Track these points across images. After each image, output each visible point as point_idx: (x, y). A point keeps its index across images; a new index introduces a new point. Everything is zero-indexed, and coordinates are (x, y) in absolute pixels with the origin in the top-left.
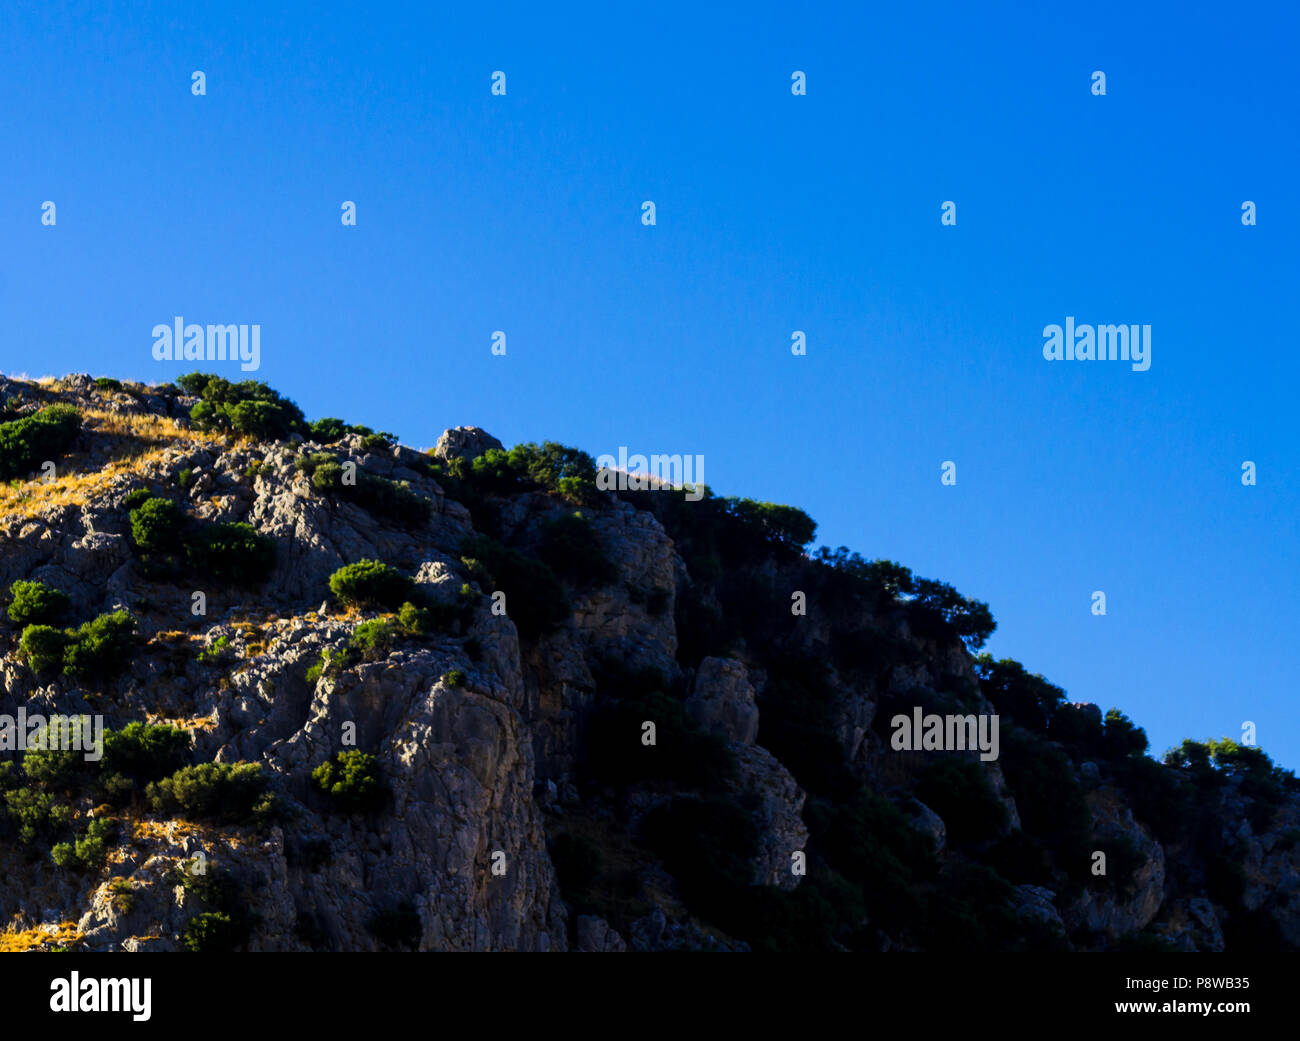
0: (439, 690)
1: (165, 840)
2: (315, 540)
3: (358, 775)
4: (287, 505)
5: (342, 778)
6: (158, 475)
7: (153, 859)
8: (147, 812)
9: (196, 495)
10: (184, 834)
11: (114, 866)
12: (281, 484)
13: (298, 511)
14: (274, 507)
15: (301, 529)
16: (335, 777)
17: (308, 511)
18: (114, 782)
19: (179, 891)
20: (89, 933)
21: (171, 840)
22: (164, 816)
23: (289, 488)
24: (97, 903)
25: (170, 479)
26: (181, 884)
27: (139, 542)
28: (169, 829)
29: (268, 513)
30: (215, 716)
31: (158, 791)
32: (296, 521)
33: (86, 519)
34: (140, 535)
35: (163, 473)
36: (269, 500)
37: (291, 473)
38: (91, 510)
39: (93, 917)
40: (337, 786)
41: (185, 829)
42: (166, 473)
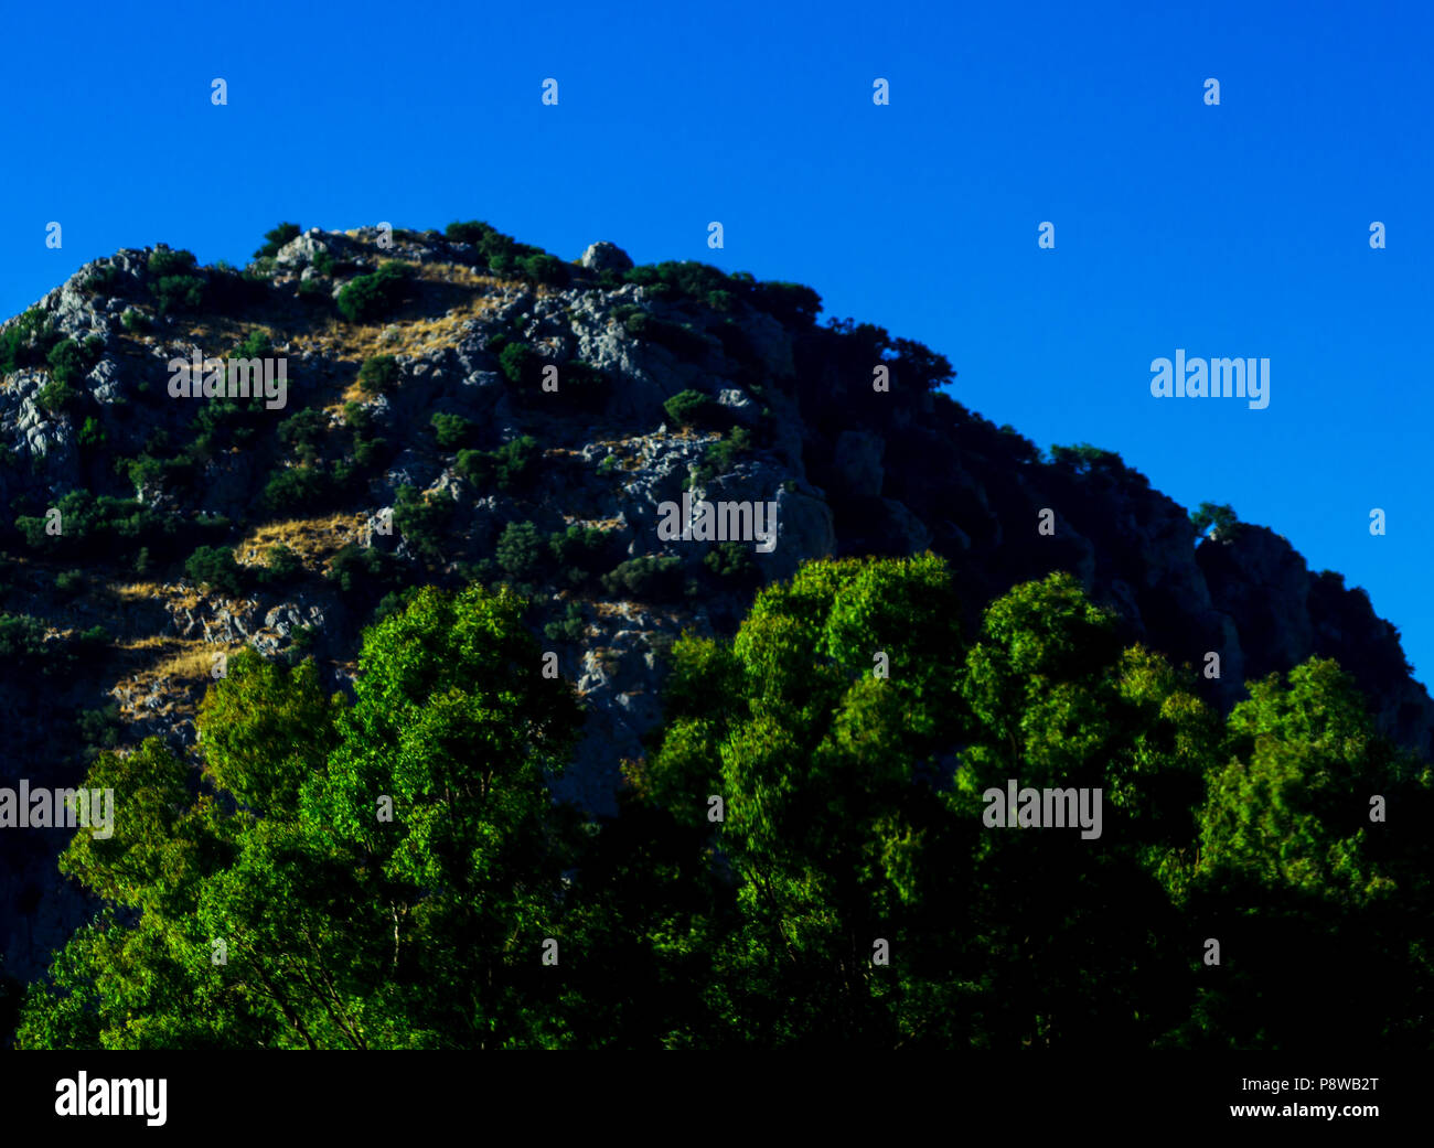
0: (782, 495)
1: (623, 618)
2: (638, 373)
3: (741, 561)
4: (610, 346)
5: (729, 564)
6: (496, 320)
7: (621, 633)
8: (603, 594)
9: (532, 336)
10: (638, 613)
11: (592, 639)
12: (597, 327)
13: (621, 350)
14: (598, 347)
15: (625, 363)
16: (723, 564)
17: (630, 352)
18: (576, 574)
19: (649, 657)
20: (589, 691)
21: (628, 618)
22: (616, 599)
23: (604, 331)
24: (588, 667)
25: (506, 323)
26: (649, 652)
27: (514, 379)
28: (624, 608)
29: (595, 351)
30: (621, 517)
31: (610, 581)
32: (620, 359)
33: (464, 359)
34: (513, 374)
35: (499, 317)
36: (592, 341)
37: (604, 319)
38: (465, 353)
39: (590, 678)
40: (727, 570)
41: (637, 609)
42: (504, 319)
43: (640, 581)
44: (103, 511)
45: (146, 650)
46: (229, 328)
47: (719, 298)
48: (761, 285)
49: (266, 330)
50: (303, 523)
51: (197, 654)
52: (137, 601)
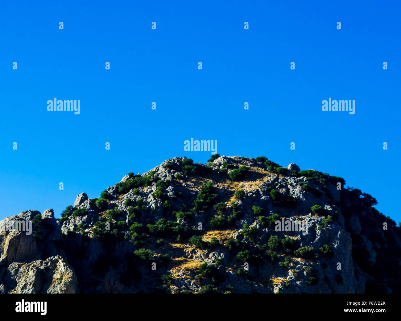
0: (340, 234)
2: (304, 199)
3: (329, 250)
4: (298, 192)
5: (326, 250)
6: (269, 183)
7: (298, 266)
8: (294, 256)
9: (278, 188)
10: (303, 261)
11: (291, 267)
12: (295, 187)
13: (300, 193)
14: (294, 192)
15: (301, 197)
16: (324, 250)
17: (303, 194)
18: (288, 250)
19: (305, 273)
20: (290, 280)
21: (300, 262)
22: (297, 257)
23: (296, 188)
24: (290, 274)
26: (305, 271)
27: (274, 199)
28: (299, 259)
29: (294, 193)
30: (299, 236)
31: (296, 252)
32: (300, 195)
33: (261, 193)
34: (273, 197)
35: (270, 182)
36: (293, 190)
37: (297, 185)
38: (261, 191)
39: (290, 277)
40: (325, 252)
41: (302, 260)
42: (271, 183)
43: (304, 253)
44: (169, 224)
45: (179, 261)
46: (202, 180)
47: (322, 181)
48: (331, 177)
49: (211, 181)
50: (219, 231)
51: (192, 263)
52: (177, 248)
